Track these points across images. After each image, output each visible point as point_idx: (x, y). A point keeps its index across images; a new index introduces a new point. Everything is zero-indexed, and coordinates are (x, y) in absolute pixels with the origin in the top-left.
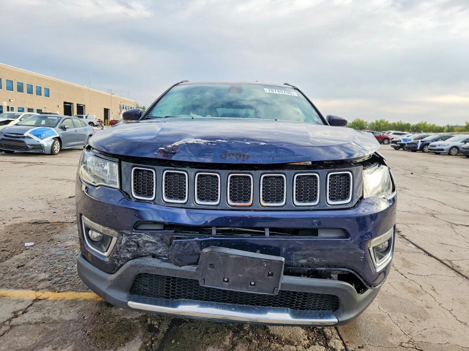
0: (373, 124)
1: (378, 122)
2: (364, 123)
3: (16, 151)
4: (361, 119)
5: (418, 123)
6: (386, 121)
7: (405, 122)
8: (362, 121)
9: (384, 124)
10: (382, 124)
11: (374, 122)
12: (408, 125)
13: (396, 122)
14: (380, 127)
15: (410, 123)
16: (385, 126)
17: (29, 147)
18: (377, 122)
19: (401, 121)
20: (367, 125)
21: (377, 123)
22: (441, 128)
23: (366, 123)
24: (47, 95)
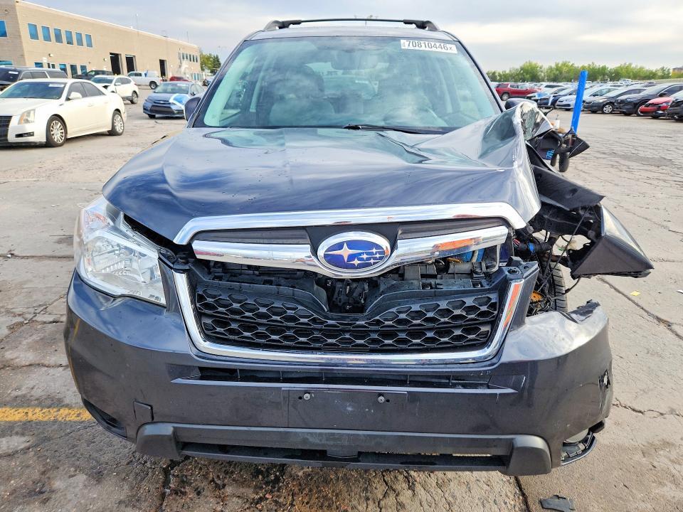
0: (551, 68)
1: (560, 65)
2: (538, 69)
3: (157, 116)
4: (534, 62)
5: (618, 65)
6: (570, 64)
7: (599, 64)
8: (536, 64)
9: (567, 69)
10: (565, 69)
11: (553, 66)
12: (604, 68)
13: (586, 65)
14: (561, 73)
15: (607, 66)
16: (568, 72)
17: (176, 112)
18: (557, 65)
19: (593, 63)
20: (542, 72)
21: (558, 69)
22: (651, 72)
23: (541, 68)
24: (90, 45)
